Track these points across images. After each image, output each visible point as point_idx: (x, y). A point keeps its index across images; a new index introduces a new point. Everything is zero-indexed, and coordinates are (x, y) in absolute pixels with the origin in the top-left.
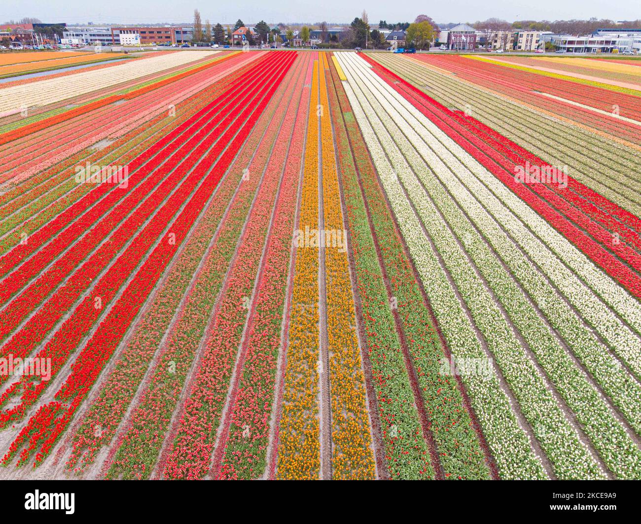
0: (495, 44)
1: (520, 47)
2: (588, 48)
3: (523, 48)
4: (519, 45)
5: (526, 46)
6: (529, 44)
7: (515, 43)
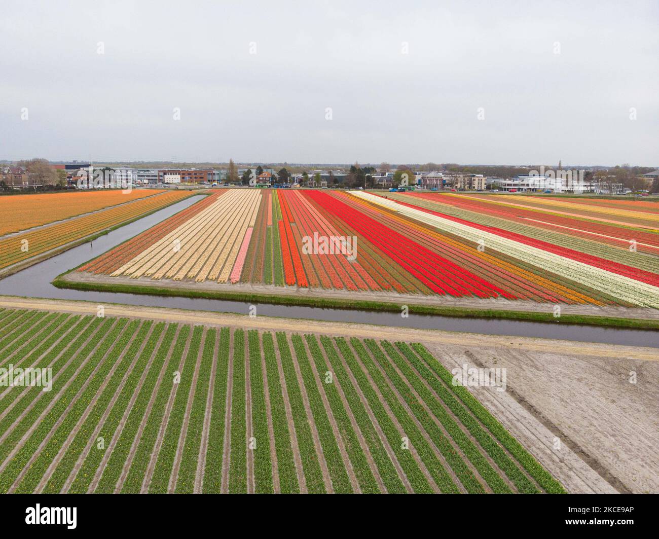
0: (456, 185)
1: (474, 187)
2: (520, 188)
3: (476, 188)
4: (474, 186)
5: (478, 186)
6: (480, 185)
7: (470, 184)
